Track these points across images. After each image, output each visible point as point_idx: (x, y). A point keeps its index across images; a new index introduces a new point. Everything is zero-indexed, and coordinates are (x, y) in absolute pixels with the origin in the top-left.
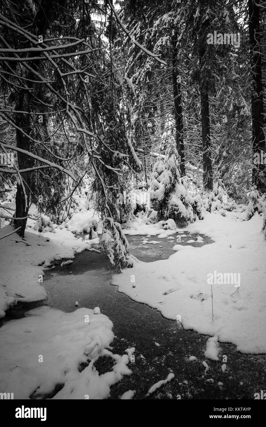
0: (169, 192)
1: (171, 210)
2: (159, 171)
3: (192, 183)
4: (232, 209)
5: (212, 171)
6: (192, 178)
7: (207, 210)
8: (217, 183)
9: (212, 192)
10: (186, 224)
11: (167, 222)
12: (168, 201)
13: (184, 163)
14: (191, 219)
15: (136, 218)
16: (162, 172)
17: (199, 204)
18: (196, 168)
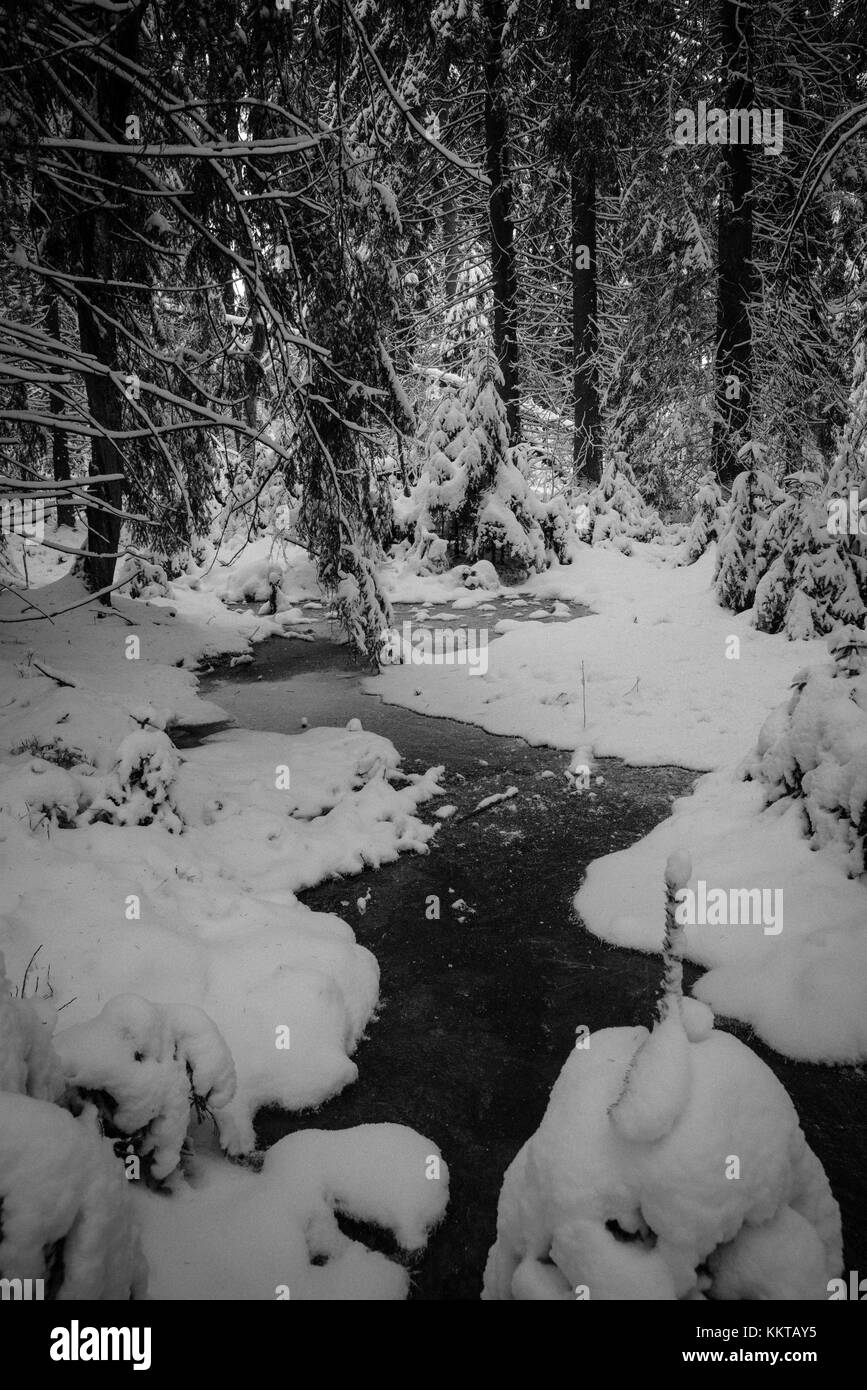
0: (480, 488)
1: (486, 538)
2: (452, 427)
3: (539, 464)
4: (649, 536)
5: (599, 428)
6: (539, 448)
7: (582, 539)
8: (612, 462)
9: (596, 489)
10: (526, 575)
11: (474, 568)
12: (476, 511)
13: (517, 402)
14: (540, 562)
15: (389, 559)
16: (458, 430)
17: (560, 521)
18: (554, 416)
